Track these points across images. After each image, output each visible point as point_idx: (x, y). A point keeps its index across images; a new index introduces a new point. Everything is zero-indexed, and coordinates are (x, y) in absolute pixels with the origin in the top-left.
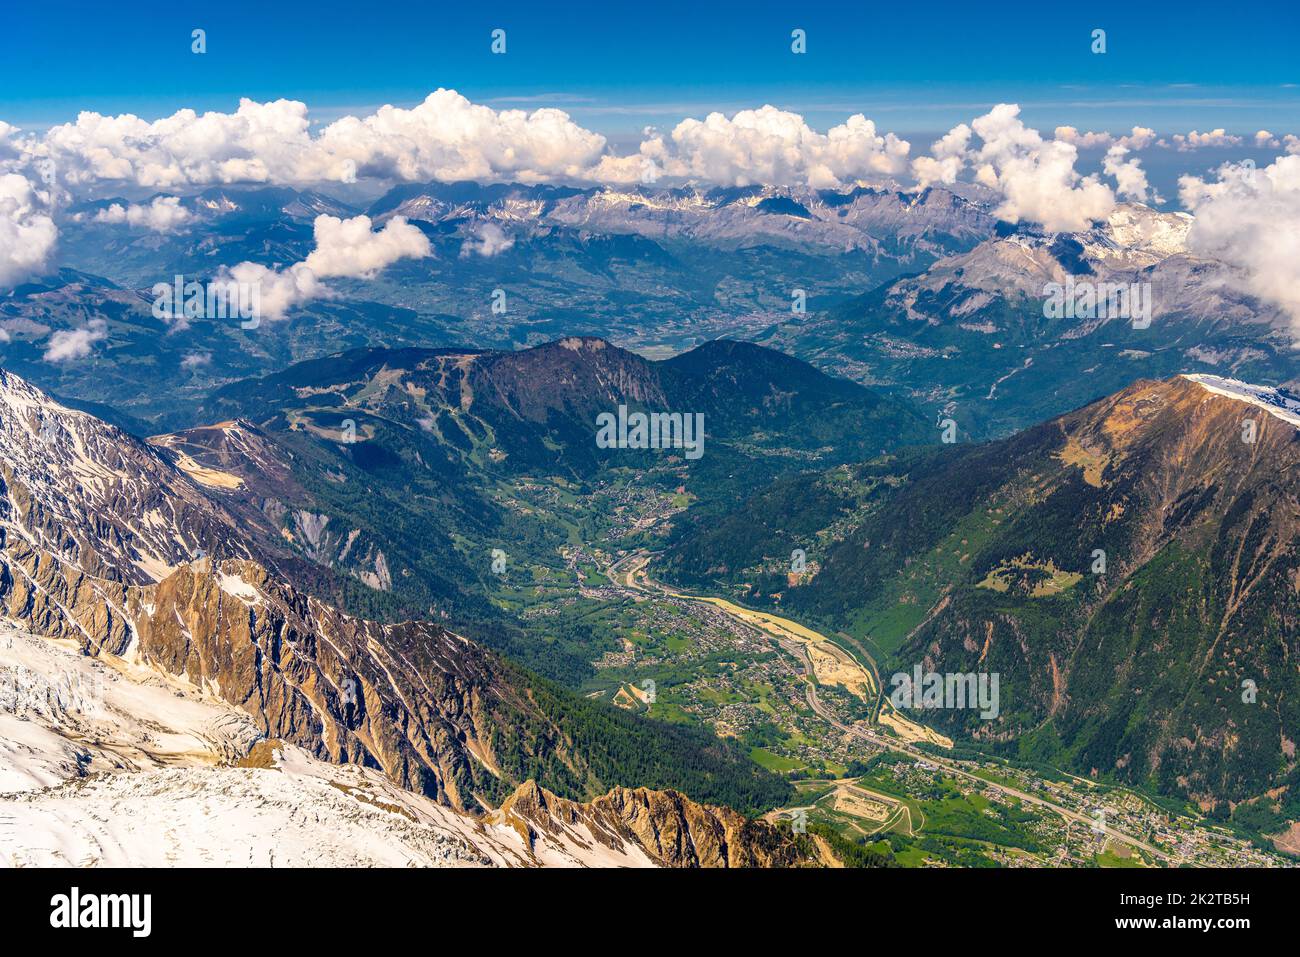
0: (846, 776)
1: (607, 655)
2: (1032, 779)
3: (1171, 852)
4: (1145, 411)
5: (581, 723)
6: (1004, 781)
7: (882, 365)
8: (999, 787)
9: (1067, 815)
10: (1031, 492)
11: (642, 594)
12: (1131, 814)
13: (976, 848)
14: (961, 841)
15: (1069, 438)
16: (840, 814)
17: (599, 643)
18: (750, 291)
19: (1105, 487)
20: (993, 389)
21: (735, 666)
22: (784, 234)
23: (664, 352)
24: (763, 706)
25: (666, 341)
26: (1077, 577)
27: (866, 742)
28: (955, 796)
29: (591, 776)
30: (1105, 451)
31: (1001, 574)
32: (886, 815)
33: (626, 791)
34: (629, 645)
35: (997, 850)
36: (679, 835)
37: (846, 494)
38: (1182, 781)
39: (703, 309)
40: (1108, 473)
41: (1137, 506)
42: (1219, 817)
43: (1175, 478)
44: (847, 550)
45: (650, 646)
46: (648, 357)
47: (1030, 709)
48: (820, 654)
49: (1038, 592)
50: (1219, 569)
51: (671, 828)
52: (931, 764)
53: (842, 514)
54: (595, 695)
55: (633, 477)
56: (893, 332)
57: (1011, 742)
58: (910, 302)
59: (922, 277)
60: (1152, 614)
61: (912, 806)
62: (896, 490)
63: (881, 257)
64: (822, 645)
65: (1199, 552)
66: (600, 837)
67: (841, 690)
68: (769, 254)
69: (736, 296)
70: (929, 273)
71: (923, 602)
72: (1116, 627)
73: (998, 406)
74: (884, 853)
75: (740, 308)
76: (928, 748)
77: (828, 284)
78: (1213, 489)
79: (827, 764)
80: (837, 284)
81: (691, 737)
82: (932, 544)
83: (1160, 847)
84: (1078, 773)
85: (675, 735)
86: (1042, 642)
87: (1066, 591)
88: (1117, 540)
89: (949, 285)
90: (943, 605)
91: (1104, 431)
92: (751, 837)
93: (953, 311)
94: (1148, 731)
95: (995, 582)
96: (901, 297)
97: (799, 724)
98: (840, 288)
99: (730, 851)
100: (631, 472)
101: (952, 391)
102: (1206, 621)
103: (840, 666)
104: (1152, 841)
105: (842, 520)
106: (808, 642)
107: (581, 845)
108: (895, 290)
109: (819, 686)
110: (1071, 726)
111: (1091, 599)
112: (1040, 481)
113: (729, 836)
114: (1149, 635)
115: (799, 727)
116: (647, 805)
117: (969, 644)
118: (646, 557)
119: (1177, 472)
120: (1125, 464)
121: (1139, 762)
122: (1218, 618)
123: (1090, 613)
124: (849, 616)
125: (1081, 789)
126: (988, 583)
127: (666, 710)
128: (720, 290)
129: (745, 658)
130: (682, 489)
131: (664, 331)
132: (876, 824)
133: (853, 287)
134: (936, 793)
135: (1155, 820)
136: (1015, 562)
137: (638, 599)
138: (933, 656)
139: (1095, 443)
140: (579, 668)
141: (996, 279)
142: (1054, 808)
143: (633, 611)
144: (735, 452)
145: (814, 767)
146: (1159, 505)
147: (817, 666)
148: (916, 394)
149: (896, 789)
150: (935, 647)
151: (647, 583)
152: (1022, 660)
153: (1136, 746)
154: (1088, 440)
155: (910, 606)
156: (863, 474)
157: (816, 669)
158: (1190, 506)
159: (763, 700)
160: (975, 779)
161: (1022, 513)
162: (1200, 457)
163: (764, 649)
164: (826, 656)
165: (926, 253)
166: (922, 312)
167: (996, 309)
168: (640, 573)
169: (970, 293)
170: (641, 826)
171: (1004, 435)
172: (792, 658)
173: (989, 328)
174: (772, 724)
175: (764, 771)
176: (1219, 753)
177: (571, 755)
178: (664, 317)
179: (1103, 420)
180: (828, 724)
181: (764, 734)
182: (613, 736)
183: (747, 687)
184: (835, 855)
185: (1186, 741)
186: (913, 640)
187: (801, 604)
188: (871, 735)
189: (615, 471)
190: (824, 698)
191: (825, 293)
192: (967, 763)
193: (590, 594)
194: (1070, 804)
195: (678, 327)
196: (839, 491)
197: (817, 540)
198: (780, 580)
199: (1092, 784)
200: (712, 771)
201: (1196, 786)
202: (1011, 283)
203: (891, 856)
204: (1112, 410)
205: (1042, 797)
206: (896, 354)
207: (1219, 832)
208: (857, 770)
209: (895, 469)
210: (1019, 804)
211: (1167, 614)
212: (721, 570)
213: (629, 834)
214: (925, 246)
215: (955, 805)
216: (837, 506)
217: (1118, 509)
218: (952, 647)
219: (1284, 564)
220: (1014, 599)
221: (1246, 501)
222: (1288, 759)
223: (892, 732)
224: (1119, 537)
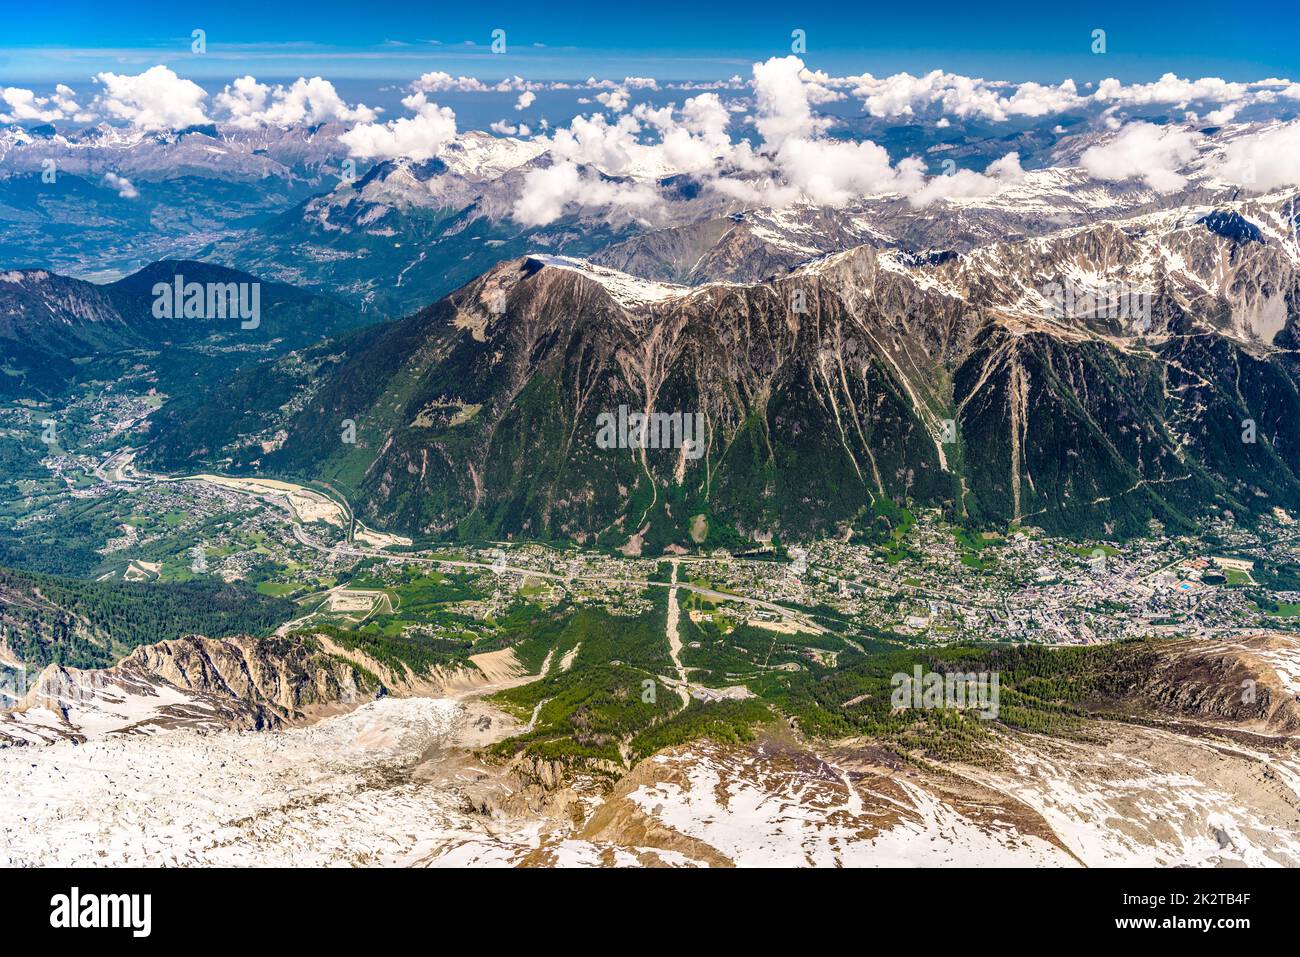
0: (336, 584)
1: (111, 542)
2: (470, 551)
3: (564, 574)
4: (506, 284)
5: (96, 602)
6: (452, 558)
7: (311, 268)
8: (448, 563)
9: (496, 569)
10: (439, 352)
11: (134, 485)
12: (537, 557)
13: (440, 608)
14: (428, 606)
15: (459, 309)
16: (336, 613)
17: (101, 534)
18: (183, 216)
19: (488, 341)
20: (400, 278)
21: (230, 524)
22: (206, 165)
23: (113, 276)
24: (261, 549)
25: (111, 265)
26: (479, 407)
27: (347, 556)
28: (420, 577)
29: (115, 643)
30: (484, 316)
31: (426, 414)
32: (371, 604)
33: (148, 648)
34: (129, 529)
35: (454, 606)
36: (204, 667)
37: (298, 374)
38: (565, 528)
39: (142, 234)
40: (488, 331)
41: (511, 351)
42: (588, 545)
43: (531, 329)
44: (308, 416)
45: (149, 526)
46: (95, 282)
47: (461, 504)
48: (300, 500)
49: (454, 422)
50: (568, 385)
51: (195, 665)
52: (395, 560)
53: (298, 390)
54: (105, 577)
55: (103, 388)
56: (315, 241)
57: (451, 530)
58: (324, 216)
59: (330, 195)
60: (531, 422)
61: (390, 592)
62: (338, 365)
63: (294, 181)
64: (300, 493)
65: (555, 376)
66: (131, 690)
67: (322, 523)
68: (195, 183)
69: (171, 221)
70: (335, 192)
71: (373, 445)
72: (509, 437)
73: (405, 291)
74: (374, 631)
75: (177, 231)
76: (394, 549)
77: (252, 206)
78: (557, 332)
79: (320, 580)
80: (261, 205)
81: (202, 589)
82: (372, 402)
83: (557, 573)
84: (499, 540)
85: (187, 590)
86: (462, 457)
87: (473, 418)
88: (501, 376)
89: (352, 201)
90: (388, 444)
91: (482, 301)
92: (266, 651)
93: (360, 221)
94: (539, 500)
95: (423, 421)
96: (315, 213)
97: (292, 556)
98: (264, 208)
99: (250, 666)
100: (101, 384)
101: (370, 283)
102: (564, 420)
103: (317, 505)
104: (552, 571)
105: (299, 395)
106: (288, 493)
107: (115, 702)
108: (310, 207)
109: (303, 524)
110: (490, 509)
111: (490, 420)
112: (443, 343)
113: (247, 655)
114: (532, 437)
115: (293, 558)
116: (170, 653)
117: (411, 469)
118: (130, 453)
119: (532, 323)
120: (499, 323)
121: (537, 521)
122: (571, 418)
123: (491, 429)
124: (318, 467)
125: (503, 549)
126: (418, 422)
127: (175, 574)
128: (155, 217)
129: (237, 517)
130: (153, 391)
131: (107, 256)
132: (365, 612)
133: (275, 207)
134: (405, 579)
135: (552, 557)
136: (435, 404)
137: (130, 489)
138: (387, 483)
139: (476, 311)
140: (87, 559)
141: (388, 194)
142: (487, 566)
143: (127, 501)
144: (196, 354)
145: (310, 585)
146: (525, 349)
147: (299, 509)
148: (342, 289)
149: (376, 584)
150: (388, 476)
151: (136, 474)
152: (451, 472)
153: (533, 513)
154: (471, 309)
155: (363, 449)
156: (309, 357)
157: (299, 512)
158: (545, 344)
159: (259, 545)
160: (431, 561)
161: (434, 368)
162: (545, 311)
163: (253, 506)
164: (305, 500)
165: (331, 176)
166: (335, 223)
167: (392, 217)
168: (128, 468)
169: (370, 206)
170: (168, 669)
171: (412, 312)
172: (277, 508)
173: (389, 232)
174: (271, 562)
175: (270, 598)
176: (584, 504)
177: (92, 632)
178: (105, 245)
179: (480, 293)
180: (315, 550)
181: (265, 570)
182: (130, 606)
183: (243, 539)
184: (336, 644)
185: (563, 501)
186: (370, 474)
187: (277, 465)
188: (351, 550)
189: (84, 385)
190: (309, 532)
191: (252, 213)
192: (424, 552)
193: (82, 494)
195: (120, 252)
196: (292, 372)
197: (281, 413)
198: (256, 450)
199: (509, 544)
200: (226, 610)
201: (573, 529)
202: (400, 196)
203: (380, 632)
204: (484, 285)
205: (479, 562)
206: (320, 259)
207: (590, 554)
208: (343, 578)
209: (335, 349)
210: (464, 571)
211: (540, 421)
212: (203, 451)
213: (158, 679)
214: (329, 170)
215: (420, 583)
216: (291, 386)
217: (498, 355)
218: (400, 472)
219: (607, 374)
220: (438, 430)
221: (578, 337)
222: (624, 498)
223: (366, 544)
224: (502, 374)
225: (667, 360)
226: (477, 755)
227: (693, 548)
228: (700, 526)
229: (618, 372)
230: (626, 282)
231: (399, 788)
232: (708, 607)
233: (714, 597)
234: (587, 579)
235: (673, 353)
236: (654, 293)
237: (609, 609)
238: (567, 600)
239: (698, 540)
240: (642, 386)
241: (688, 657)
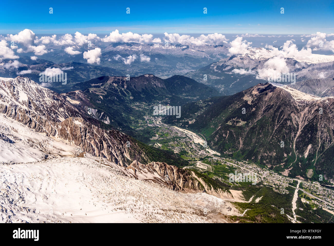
0: (199, 160)
1: (153, 137)
2: (235, 161)
3: (262, 175)
4: (260, 90)
5: (147, 150)
6: (230, 162)
7: (209, 80)
8: (229, 163)
9: (242, 168)
10: (237, 105)
11: (160, 125)
12: (254, 168)
13: (224, 174)
14: (221, 173)
15: (245, 95)
16: (198, 168)
17: (151, 135)
18: (183, 65)
19: (252, 105)
20: (231, 85)
21: (178, 139)
22: (190, 54)
23: (165, 78)
24: (184, 147)
25: (166, 75)
26: (246, 122)
27: (203, 154)
28: (220, 164)
29: (149, 160)
30: (252, 98)
31: (231, 122)
32: (207, 168)
33: (154, 163)
34: (157, 135)
35: (228, 175)
36: (165, 171)
37: (201, 106)
38: (265, 162)
39: (174, 69)
40: (252, 102)
41: (258, 108)
42: (271, 169)
43: (265, 103)
44: (200, 117)
45: (161, 135)
46: (162, 78)
47: (236, 148)
48: (195, 137)
49: (238, 125)
50: (273, 121)
51: (163, 170)
52: (215, 158)
53: (200, 110)
54: (150, 145)
55: (159, 102)
56: (212, 74)
57: (231, 154)
58: (215, 68)
59: (218, 63)
60: (260, 129)
61: (212, 166)
62: (211, 105)
63: (210, 59)
64: (195, 135)
65: (270, 117)
66: (149, 171)
67: (199, 144)
68: (187, 58)
69: (180, 66)
70: (219, 62)
71: (215, 127)
72: (253, 132)
73: (232, 89)
74: (206, 175)
75: (181, 69)
76: (215, 155)
77: (199, 64)
78: (273, 105)
79: (196, 158)
80: (201, 64)
81: (169, 153)
82: (218, 116)
83: (260, 174)
84: (244, 160)
85: (166, 152)
86: (238, 135)
87: (243, 125)
89: (223, 64)
90: (219, 128)
91: (252, 94)
92: (179, 171)
93: (224, 70)
94: (258, 152)
95: (229, 123)
96: (213, 67)
97: (190, 150)
98: (201, 65)
99: (175, 174)
100: (158, 101)
101: (223, 86)
102: (270, 131)
103: (199, 139)
104: (258, 173)
105: (200, 111)
106: (193, 135)
107: (145, 173)
108: (212, 65)
109: (194, 143)
110: (243, 151)
111: (248, 127)
112: (239, 103)
113: (175, 171)
114: (259, 133)
115: (190, 151)
116: (159, 165)
117: (224, 135)
118: (161, 118)
119: (266, 101)
120: (256, 100)
121: (256, 158)
122: (273, 130)
123: (248, 129)
124: (201, 130)
125: (245, 163)
126: (228, 123)
127: (164, 148)
128: (177, 65)
129: (180, 138)
130: (168, 105)
131: (166, 73)
132: (205, 170)
133: (204, 65)
134: (217, 164)
135: (259, 169)
136: (234, 119)
137: (159, 126)
138: (217, 138)
139: (250, 96)
140: (148, 140)
141: (232, 63)
142: (239, 167)
143: (158, 129)
144: (179, 98)
145: (193, 159)
146: (262, 108)
147: (194, 139)
148: (216, 86)
149: (209, 163)
150: (217, 136)
151: (161, 123)
152: (234, 138)
153: (256, 156)
154: (249, 95)
155: (213, 128)
156: (204, 102)
157: (194, 140)
158: (269, 108)
159: (183, 146)
160: (224, 161)
161: (235, 110)
162: (271, 99)
163: (184, 136)
164: (196, 137)
165: (219, 58)
166: (217, 70)
167: (232, 69)
168: (160, 121)
169: (227, 66)
170: (157, 169)
171: (232, 94)
172: (189, 138)
173: (230, 73)
174: (185, 151)
175: (183, 159)
176: (272, 156)
177: (145, 156)
178: (166, 71)
179: (252, 91)
180: (196, 151)
181: (183, 152)
182: (153, 152)
183: (180, 144)
184: (196, 175)
185: (266, 154)
186: (213, 134)
187: (192, 128)
188: (204, 153)
189: (155, 101)
190: (195, 145)
191: (198, 66)
192: (223, 158)
193: (150, 125)
194: (243, 166)
195: (169, 73)
196: (200, 105)
197: (195, 115)
198: (188, 123)
199: (247, 162)
200: (173, 159)
201: (267, 163)
202: (235, 64)
203: (207, 175)
204: (254, 89)
205: (237, 165)
206: (212, 78)
207: (271, 171)
208: (201, 159)
209: (211, 101)
210: (233, 166)
211: (263, 130)
212: (176, 121)
213: (155, 171)
214: (219, 56)
215: (220, 166)
216: (199, 108)
217: (254, 109)
218: (221, 136)
219: (286, 120)
220: (233, 127)
221: (279, 107)
222: (285, 157)
223: (208, 152)
224: (254, 115)
225: (308, 118)
226: (226, 217)
227: (306, 179)
228: (310, 173)
229: (291, 120)
230: (299, 93)
231: (203, 217)
232: (308, 199)
233: (311, 196)
234: (268, 178)
235: (311, 117)
236: (308, 98)
237: (274, 189)
238: (261, 183)
239: (309, 176)
240: (298, 125)
241: (298, 212)
